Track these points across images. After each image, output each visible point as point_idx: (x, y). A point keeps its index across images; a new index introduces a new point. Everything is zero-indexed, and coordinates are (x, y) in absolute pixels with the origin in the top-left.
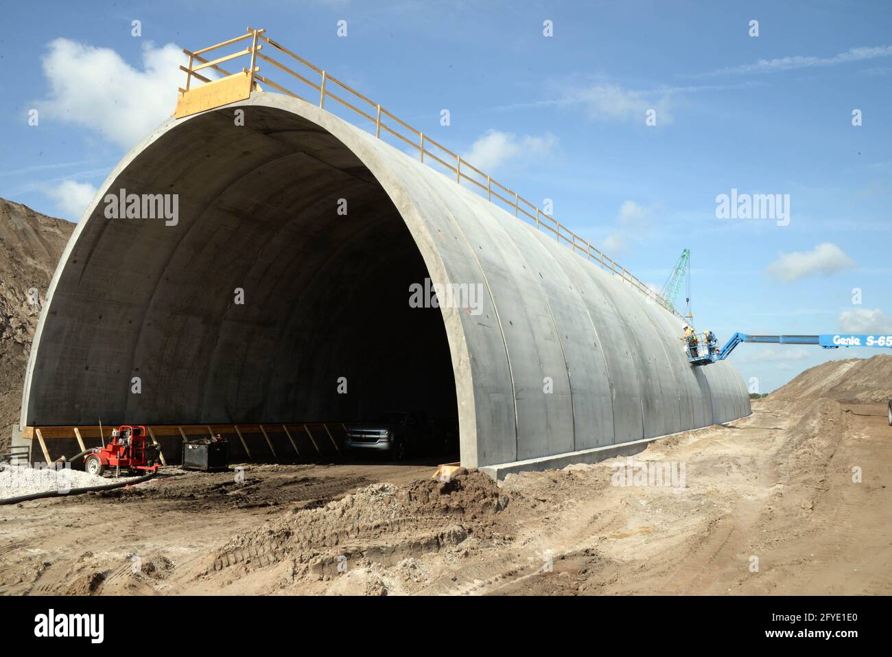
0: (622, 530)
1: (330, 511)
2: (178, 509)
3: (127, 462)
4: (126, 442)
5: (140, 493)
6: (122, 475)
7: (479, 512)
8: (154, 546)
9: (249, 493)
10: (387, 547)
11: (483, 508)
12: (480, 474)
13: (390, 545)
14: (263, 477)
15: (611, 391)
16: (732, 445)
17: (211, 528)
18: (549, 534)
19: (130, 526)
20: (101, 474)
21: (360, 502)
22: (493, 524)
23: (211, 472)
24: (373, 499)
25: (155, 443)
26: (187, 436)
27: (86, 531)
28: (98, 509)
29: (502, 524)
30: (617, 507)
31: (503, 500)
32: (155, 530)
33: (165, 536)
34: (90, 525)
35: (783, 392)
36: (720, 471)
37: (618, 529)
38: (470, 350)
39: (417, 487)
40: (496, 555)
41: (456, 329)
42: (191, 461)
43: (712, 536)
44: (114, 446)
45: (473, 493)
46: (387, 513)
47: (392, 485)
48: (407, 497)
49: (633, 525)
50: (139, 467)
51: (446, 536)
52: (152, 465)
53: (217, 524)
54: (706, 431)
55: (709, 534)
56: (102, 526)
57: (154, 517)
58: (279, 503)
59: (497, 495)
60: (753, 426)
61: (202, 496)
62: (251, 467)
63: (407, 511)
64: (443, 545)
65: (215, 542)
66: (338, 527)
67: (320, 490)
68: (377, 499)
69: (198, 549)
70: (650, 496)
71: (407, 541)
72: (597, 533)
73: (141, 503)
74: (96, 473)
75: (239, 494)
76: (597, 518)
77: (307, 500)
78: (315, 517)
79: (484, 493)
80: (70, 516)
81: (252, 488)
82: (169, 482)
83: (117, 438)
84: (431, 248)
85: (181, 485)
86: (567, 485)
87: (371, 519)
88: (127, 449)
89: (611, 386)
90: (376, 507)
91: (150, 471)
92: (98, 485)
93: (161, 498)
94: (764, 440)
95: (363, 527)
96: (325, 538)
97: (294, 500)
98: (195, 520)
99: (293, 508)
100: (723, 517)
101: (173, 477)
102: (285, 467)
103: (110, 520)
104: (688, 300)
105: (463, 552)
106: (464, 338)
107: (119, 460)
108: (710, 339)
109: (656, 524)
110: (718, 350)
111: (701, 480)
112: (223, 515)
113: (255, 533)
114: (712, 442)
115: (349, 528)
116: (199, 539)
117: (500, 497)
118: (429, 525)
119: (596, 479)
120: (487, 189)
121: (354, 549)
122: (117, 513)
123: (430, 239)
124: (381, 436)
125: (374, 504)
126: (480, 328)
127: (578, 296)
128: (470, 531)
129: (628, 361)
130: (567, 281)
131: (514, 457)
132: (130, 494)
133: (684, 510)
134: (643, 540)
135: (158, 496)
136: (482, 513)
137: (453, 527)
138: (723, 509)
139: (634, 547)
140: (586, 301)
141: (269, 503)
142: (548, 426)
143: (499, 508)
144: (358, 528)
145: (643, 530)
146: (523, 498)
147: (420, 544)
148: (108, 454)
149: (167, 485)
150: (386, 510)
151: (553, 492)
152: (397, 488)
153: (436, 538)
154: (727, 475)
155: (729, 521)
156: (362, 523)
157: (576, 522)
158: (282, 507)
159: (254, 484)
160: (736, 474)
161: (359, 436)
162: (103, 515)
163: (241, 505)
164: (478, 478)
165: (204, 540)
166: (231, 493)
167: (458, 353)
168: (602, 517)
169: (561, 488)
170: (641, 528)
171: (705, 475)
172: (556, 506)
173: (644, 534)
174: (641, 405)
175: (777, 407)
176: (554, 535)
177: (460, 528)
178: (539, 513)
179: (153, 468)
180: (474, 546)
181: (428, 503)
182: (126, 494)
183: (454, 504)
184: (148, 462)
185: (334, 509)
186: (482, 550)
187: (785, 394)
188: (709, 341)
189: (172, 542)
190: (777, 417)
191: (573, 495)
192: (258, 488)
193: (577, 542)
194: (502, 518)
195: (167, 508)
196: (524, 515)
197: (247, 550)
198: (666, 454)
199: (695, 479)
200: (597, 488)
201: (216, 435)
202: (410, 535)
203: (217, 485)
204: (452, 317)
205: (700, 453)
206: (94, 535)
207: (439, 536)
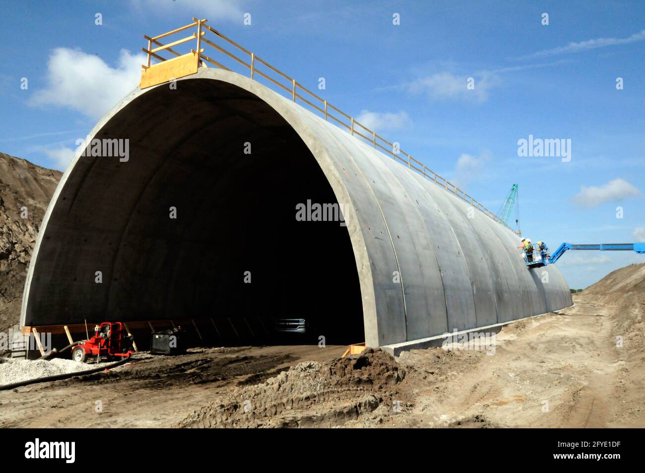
0: (500, 398)
1: (269, 386)
2: (145, 387)
3: (107, 350)
4: (106, 335)
5: (115, 375)
6: (102, 361)
7: (384, 383)
8: (125, 421)
9: (202, 371)
10: (317, 416)
11: (387, 380)
12: (382, 352)
13: (319, 415)
14: (213, 357)
15: (472, 287)
16: (568, 329)
17: (172, 402)
18: (441, 401)
19: (106, 404)
20: (85, 361)
21: (292, 378)
22: (396, 394)
23: (172, 356)
24: (302, 374)
25: (129, 335)
26: (155, 328)
27: (68, 411)
28: (80, 391)
29: (403, 393)
30: (491, 379)
31: (401, 373)
32: (127, 406)
33: (134, 411)
34: (72, 405)
35: (595, 288)
36: (566, 349)
37: (496, 397)
38: (370, 257)
39: (336, 364)
40: (404, 421)
41: (359, 241)
42: (157, 348)
43: (578, 405)
44: (96, 339)
45: (379, 367)
46: (314, 386)
47: (317, 363)
48: (328, 372)
49: (508, 393)
50: (116, 354)
51: (363, 405)
52: (126, 352)
53: (177, 399)
54: (544, 317)
55: (575, 403)
56: (82, 405)
57: (126, 395)
58: (226, 378)
59: (396, 369)
60: (579, 313)
61: (166, 375)
62: (204, 350)
63: (329, 384)
64: (361, 413)
65: (175, 414)
66: (276, 399)
67: (257, 366)
68: (306, 374)
69: (162, 421)
70: (515, 369)
71: (333, 410)
72: (479, 400)
73: (117, 384)
74: (81, 361)
75: (195, 372)
76: (476, 388)
77: (247, 374)
78: (257, 392)
79: (387, 367)
80: (56, 398)
81: (204, 367)
82: (140, 365)
83: (99, 333)
84: (339, 182)
85: (149, 367)
86: (448, 360)
87: (301, 391)
88: (107, 341)
89: (472, 284)
90: (305, 381)
91: (125, 357)
92: (82, 371)
93: (133, 378)
94: (594, 325)
95: (296, 399)
96: (266, 409)
97: (238, 375)
98: (160, 396)
99: (237, 382)
100: (584, 388)
101: (143, 361)
102: (229, 349)
103: (89, 400)
104: (517, 221)
105: (379, 419)
106: (365, 248)
107: (100, 350)
108: (542, 247)
109: (527, 394)
110: (549, 256)
111: (553, 356)
112: (182, 390)
113: (209, 407)
114: (551, 326)
115: (284, 400)
116: (162, 412)
117: (399, 370)
118: (349, 396)
119: (469, 355)
120: (373, 142)
121: (291, 419)
122: (95, 393)
123: (337, 175)
124: (300, 323)
125: (304, 379)
126: (377, 241)
127: (445, 217)
128: (381, 400)
129: (484, 265)
130: (436, 206)
131: (405, 338)
132: (107, 376)
133: (548, 382)
134: (520, 408)
135: (130, 377)
136: (386, 384)
137: (367, 397)
138: (581, 382)
139: (514, 413)
140: (450, 221)
141: (218, 378)
142: (429, 314)
143: (398, 379)
144: (292, 399)
145: (516, 398)
146: (416, 371)
147: (343, 413)
148: (91, 345)
149: (138, 367)
150: (313, 384)
151: (438, 366)
152: (320, 365)
153: (356, 407)
154: (573, 352)
155: (589, 392)
156: (294, 395)
157: (461, 391)
158: (228, 382)
159: (206, 363)
160: (580, 352)
161: (284, 324)
162: (84, 396)
163: (196, 382)
164: (381, 356)
165: (167, 413)
166: (189, 372)
167: (361, 259)
168: (480, 387)
169: (444, 362)
170: (515, 397)
171: (555, 352)
172: (442, 378)
173: (519, 403)
174: (495, 298)
175: (592, 299)
176: (444, 402)
177: (373, 398)
178: (430, 383)
179: (127, 354)
180: (386, 413)
181: (345, 377)
182: (104, 377)
183: (365, 377)
184: (124, 350)
185: (273, 384)
186: (392, 416)
187: (598, 289)
188: (542, 249)
189: (140, 416)
190: (594, 306)
191: (453, 368)
192: (209, 367)
193: (465, 408)
194: (402, 388)
195: (137, 386)
196: (418, 386)
197: (202, 423)
198: (517, 335)
199: (547, 356)
200: (471, 363)
201: (177, 327)
202: (335, 405)
203: (177, 365)
204: (355, 233)
205: (544, 334)
206: (74, 414)
207: (358, 405)
